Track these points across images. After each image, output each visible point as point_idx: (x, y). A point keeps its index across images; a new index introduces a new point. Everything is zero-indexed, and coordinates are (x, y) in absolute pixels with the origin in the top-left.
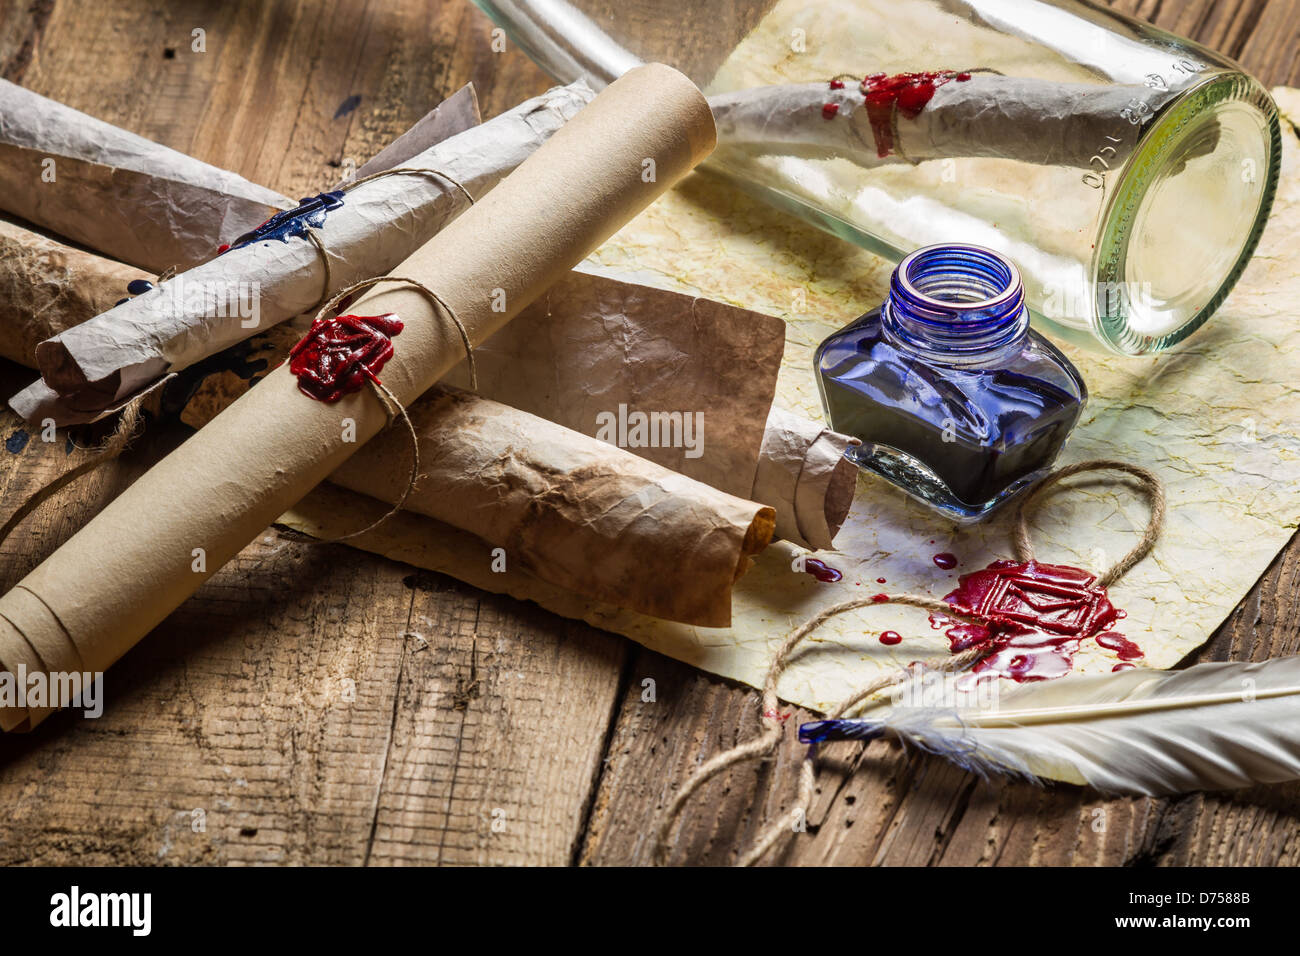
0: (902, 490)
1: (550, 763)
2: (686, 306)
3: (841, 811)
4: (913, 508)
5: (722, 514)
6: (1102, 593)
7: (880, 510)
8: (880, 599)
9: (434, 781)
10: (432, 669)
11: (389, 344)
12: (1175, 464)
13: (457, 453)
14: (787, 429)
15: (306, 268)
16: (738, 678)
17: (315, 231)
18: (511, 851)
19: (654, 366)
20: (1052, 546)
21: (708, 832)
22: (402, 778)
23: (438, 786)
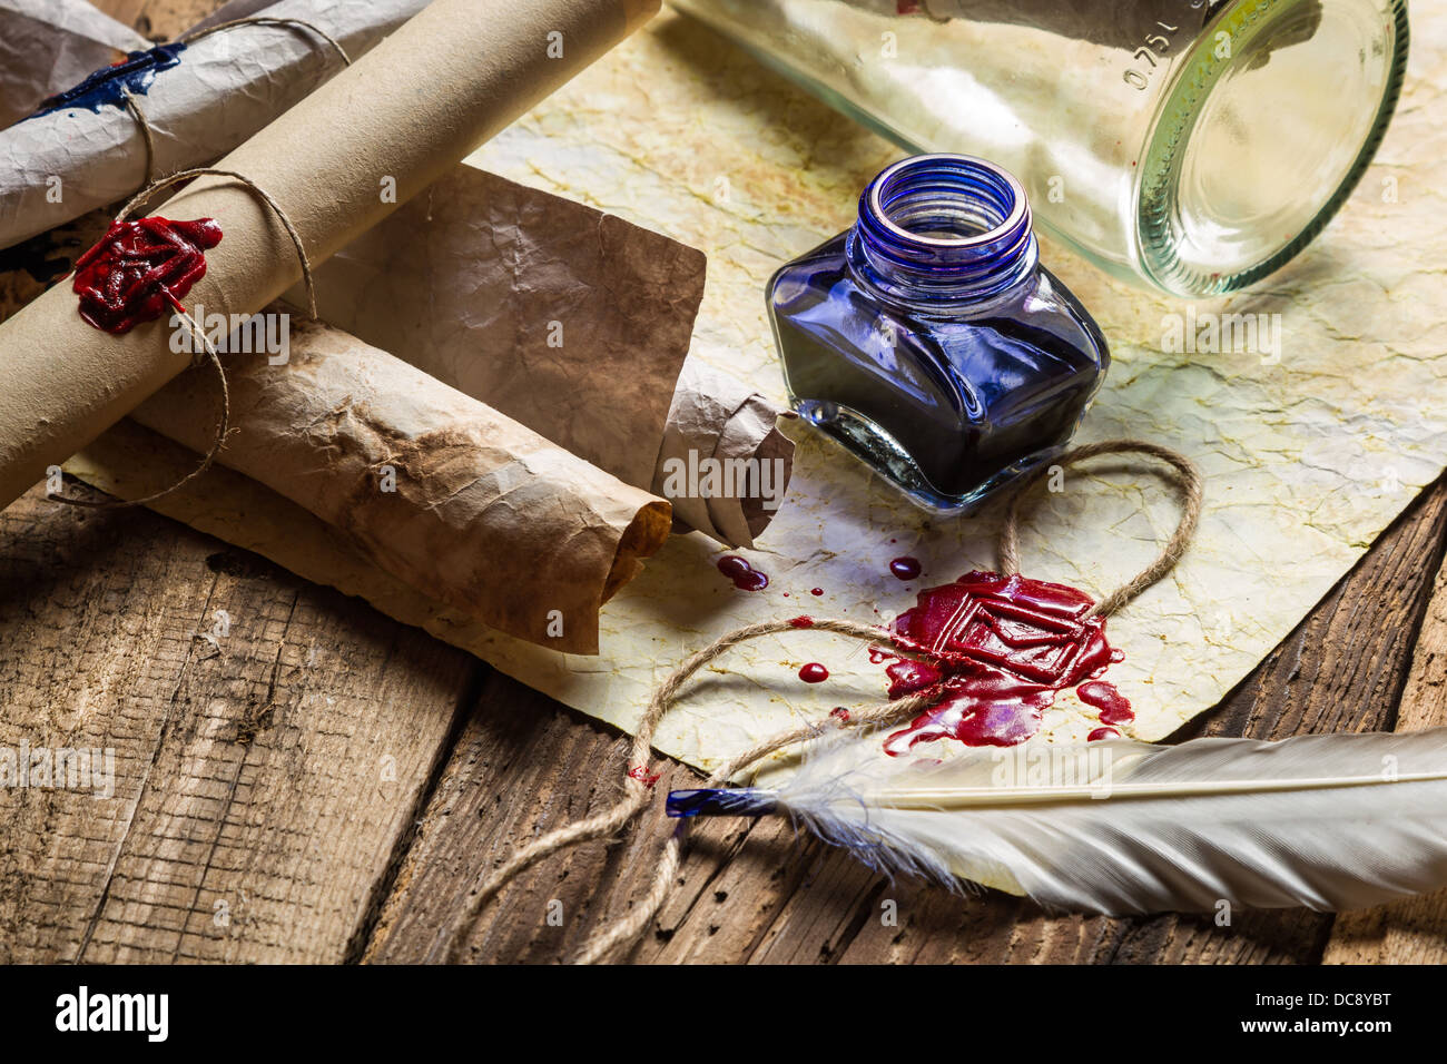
0: (868, 465)
1: (343, 824)
2: (591, 223)
3: (707, 910)
4: (878, 491)
5: (596, 509)
6: (1098, 625)
7: (835, 492)
8: (801, 624)
9: (191, 841)
10: (219, 685)
11: (201, 259)
12: (1226, 448)
13: (284, 401)
14: (704, 392)
15: (120, 147)
16: (607, 719)
17: (136, 99)
18: (270, 945)
19: (548, 298)
20: (1047, 554)
21: (527, 933)
22: (152, 835)
23: (195, 849)
